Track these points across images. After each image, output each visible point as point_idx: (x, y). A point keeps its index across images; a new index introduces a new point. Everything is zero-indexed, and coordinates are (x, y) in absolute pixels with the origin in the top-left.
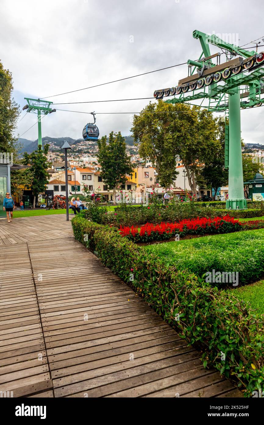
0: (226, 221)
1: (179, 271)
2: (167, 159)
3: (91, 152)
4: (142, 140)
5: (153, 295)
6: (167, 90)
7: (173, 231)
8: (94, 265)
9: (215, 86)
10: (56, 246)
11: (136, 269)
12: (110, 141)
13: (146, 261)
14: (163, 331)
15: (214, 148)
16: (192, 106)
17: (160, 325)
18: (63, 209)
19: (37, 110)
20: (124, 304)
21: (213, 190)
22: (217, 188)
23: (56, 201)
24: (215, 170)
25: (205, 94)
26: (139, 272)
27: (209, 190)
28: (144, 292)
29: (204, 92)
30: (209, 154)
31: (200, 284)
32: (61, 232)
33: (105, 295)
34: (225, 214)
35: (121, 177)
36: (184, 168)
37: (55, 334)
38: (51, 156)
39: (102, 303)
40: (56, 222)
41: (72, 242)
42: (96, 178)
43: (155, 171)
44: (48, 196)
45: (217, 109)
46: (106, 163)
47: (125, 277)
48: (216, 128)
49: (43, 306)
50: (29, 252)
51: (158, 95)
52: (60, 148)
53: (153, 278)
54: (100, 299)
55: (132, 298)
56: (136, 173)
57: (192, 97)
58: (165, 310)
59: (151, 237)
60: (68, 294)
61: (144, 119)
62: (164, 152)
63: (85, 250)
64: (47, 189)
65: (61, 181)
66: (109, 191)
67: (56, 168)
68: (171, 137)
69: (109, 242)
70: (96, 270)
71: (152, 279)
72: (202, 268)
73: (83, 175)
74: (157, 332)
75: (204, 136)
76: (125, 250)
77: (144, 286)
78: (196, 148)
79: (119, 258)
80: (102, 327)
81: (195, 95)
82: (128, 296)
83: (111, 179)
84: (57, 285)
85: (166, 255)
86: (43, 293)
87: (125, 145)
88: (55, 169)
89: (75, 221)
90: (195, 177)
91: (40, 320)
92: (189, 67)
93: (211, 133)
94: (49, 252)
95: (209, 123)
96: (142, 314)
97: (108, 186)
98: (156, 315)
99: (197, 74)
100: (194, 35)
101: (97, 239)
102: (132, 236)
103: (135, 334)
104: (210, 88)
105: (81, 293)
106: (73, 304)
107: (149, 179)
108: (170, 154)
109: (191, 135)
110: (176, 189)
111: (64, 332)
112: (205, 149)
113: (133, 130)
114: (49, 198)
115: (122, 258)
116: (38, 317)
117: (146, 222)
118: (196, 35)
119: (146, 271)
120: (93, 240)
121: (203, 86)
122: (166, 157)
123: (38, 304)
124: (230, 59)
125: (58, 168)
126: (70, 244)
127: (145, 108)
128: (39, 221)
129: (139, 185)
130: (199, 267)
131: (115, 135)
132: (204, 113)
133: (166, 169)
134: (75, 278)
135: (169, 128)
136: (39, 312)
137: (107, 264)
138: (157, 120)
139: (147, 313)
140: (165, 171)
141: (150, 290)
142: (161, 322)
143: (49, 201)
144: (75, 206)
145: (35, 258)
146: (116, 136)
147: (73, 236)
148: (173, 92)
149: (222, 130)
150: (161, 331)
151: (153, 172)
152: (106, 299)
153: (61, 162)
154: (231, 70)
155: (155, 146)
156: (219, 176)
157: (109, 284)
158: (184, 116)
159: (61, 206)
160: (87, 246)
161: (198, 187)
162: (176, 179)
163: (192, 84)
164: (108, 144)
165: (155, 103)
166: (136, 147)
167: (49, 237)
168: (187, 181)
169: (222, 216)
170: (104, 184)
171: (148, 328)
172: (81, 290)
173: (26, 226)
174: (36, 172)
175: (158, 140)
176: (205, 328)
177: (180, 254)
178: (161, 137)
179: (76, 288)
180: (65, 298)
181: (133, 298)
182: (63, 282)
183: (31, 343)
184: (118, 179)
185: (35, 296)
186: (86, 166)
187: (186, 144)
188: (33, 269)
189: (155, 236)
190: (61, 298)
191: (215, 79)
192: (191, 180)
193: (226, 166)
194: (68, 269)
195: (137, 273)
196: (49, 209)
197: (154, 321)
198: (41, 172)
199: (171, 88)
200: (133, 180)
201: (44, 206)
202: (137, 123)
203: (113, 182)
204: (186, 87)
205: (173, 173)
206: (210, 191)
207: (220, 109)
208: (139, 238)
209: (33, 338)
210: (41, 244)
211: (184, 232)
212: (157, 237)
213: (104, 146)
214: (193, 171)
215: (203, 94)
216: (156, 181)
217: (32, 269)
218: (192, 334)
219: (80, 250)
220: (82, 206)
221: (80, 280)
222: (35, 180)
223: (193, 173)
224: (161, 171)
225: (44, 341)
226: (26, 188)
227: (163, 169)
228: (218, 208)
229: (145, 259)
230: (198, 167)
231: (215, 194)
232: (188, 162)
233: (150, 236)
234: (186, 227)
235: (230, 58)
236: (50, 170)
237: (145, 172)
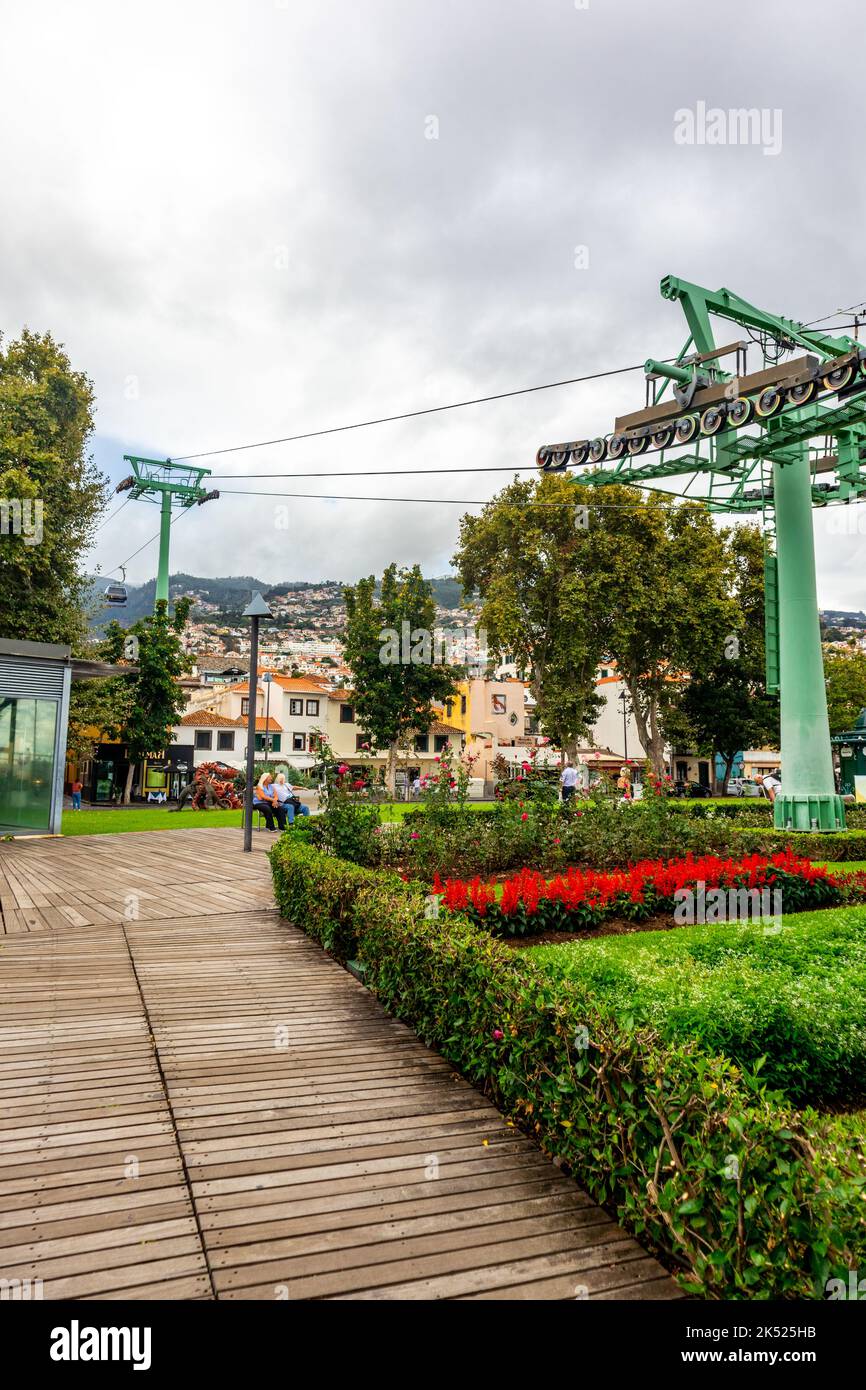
0: (783, 871)
1: (672, 1046)
2: (569, 654)
3: (318, 625)
4: (489, 592)
5: (577, 1131)
6: (580, 447)
7: (610, 901)
8: (353, 1011)
9: (731, 437)
10: (218, 938)
11: (515, 1033)
12: (386, 593)
13: (550, 1006)
14: (616, 1264)
15: (721, 624)
16: (646, 493)
17: (604, 1240)
18: (224, 808)
19: (160, 493)
20: (470, 1158)
21: (719, 759)
22: (731, 755)
23: (205, 781)
24: (726, 695)
25: (700, 462)
26: (524, 1044)
27: (704, 759)
28: (545, 1116)
29: (694, 454)
30: (706, 643)
31: (752, 1095)
32: (230, 889)
33: (403, 1120)
34: (775, 846)
35: (418, 709)
36: (623, 685)
37: (248, 1261)
38: (188, 636)
39: (394, 1150)
40: (209, 854)
41: (270, 925)
42: (336, 711)
43: (527, 692)
44: (175, 763)
45: (736, 504)
46: (369, 664)
47: (466, 1059)
48: (725, 561)
49: (196, 1153)
50: (132, 959)
51: (551, 459)
52: (220, 610)
53: (579, 1067)
54: (385, 1136)
55: (496, 1136)
56: (464, 698)
57: (658, 467)
58: (624, 1185)
59: (537, 916)
60: (278, 1115)
61: (496, 529)
62: (558, 631)
63: (317, 957)
64: (173, 742)
65: (218, 718)
66: (374, 754)
67: (207, 675)
68: (583, 586)
69: (410, 935)
70: (362, 1030)
71: (575, 1072)
72: (736, 1037)
73: (291, 700)
74: (598, 1265)
75: (688, 585)
76: (471, 962)
77: (543, 1096)
78: (662, 622)
79: (445, 989)
80: (405, 1241)
81: (669, 463)
82: (479, 1129)
83: (382, 714)
84: (238, 1078)
85: (606, 985)
86: (193, 1107)
87: (431, 606)
88: (203, 678)
89: (285, 857)
90: (660, 716)
91: (190, 1207)
92: (648, 380)
93: (710, 576)
94: (199, 958)
95: (704, 546)
96: (535, 1196)
97: (374, 738)
98: (586, 1202)
99: (675, 401)
100: (665, 288)
101: (363, 920)
102: (475, 913)
103: (522, 1271)
104: (714, 444)
105: (320, 1111)
106: (297, 1149)
107: (507, 717)
108: (579, 638)
109: (647, 582)
110: (594, 751)
111: (276, 1253)
112: (691, 627)
113: (459, 561)
114: (179, 771)
115: (460, 991)
116: (183, 1193)
117: (510, 866)
118: (670, 290)
119: (549, 1042)
120: (347, 924)
121: (695, 437)
122: (564, 649)
123: (179, 1148)
124: (776, 358)
125: (211, 675)
126: (266, 933)
127: (498, 496)
128: (155, 850)
129: (474, 736)
130: (725, 1032)
131: (401, 574)
132: (685, 513)
133: (564, 688)
134: (294, 1057)
135: (574, 558)
136: (186, 1174)
137: (399, 1009)
138: (537, 531)
139: (553, 1192)
140: (560, 694)
141: (566, 1110)
142: (608, 1230)
143: (176, 782)
144: (270, 803)
145: (154, 978)
146: (406, 577)
147: (273, 906)
148: (599, 451)
149: (745, 566)
150: (610, 1262)
151: (520, 697)
152: (408, 1135)
153: (220, 655)
154: (783, 392)
155: (528, 612)
156: (739, 714)
157: (413, 1082)
158: (623, 522)
159: (222, 800)
160: (327, 945)
161: (668, 748)
162: (598, 720)
163: (659, 430)
164: (377, 603)
165: (533, 482)
166: (464, 614)
167: (194, 908)
168: (633, 727)
169: (763, 850)
170: (359, 730)
171: (563, 1251)
172: (320, 1099)
173: (111, 865)
174: (144, 685)
175: (539, 592)
176: (781, 1259)
177: (656, 985)
178: (549, 583)
179: (301, 1091)
180: (269, 1126)
181: (499, 1136)
182: (256, 1068)
183: (169, 1289)
184: (405, 715)
185: (165, 1116)
186: (300, 670)
187: (630, 610)
188: (150, 1018)
189: (550, 915)
190: (254, 1127)
191: (732, 417)
192: (647, 725)
193: (772, 686)
194: (268, 1023)
195: (516, 1045)
196: (179, 810)
197: (584, 1224)
198: (159, 688)
199: (592, 439)
200: (455, 721)
201: (160, 798)
202: (472, 540)
203: (388, 724)
204: (640, 440)
205: (587, 702)
206: (710, 765)
207: (746, 504)
208: (497, 922)
209: (173, 1270)
210: (170, 932)
211: (647, 905)
212: (558, 918)
213: (366, 610)
214: (653, 696)
215: (692, 461)
216: (528, 726)
217: (147, 1018)
218: (731, 1278)
219: (299, 955)
220: (294, 801)
221: (312, 1063)
222: (139, 710)
223: (653, 701)
224: (546, 693)
225: (213, 1286)
226: (106, 736)
227: (556, 688)
228: (745, 824)
229: (547, 1000)
230: (668, 683)
231: (727, 773)
232: (634, 665)
233: (536, 914)
234: (651, 886)
235: (774, 355)
236: (185, 680)
237: (495, 696)
